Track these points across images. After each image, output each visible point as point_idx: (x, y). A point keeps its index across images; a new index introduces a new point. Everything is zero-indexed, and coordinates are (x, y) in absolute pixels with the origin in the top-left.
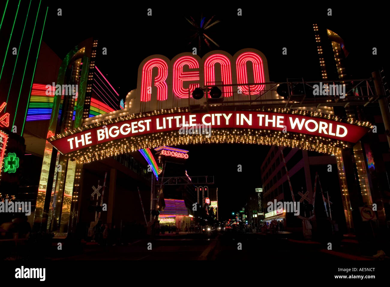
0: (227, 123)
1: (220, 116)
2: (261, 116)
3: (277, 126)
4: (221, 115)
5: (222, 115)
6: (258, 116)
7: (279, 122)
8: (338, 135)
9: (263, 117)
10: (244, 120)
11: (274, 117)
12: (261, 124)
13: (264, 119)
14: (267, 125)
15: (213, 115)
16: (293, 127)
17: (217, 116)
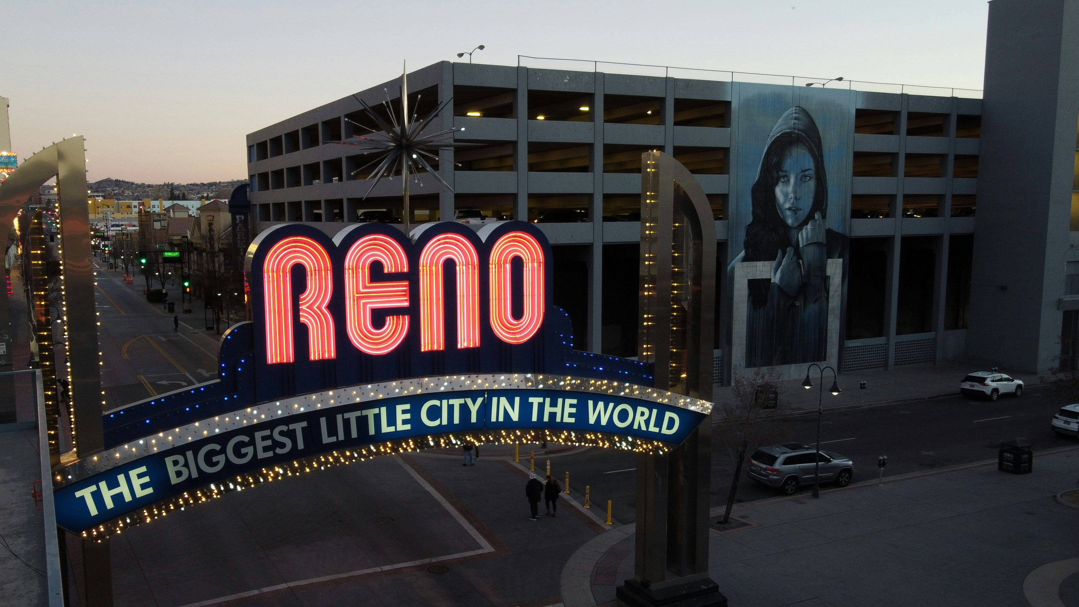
0: (474, 419)
1: (461, 405)
2: (535, 401)
3: (564, 421)
4: (463, 402)
5: (465, 401)
6: (530, 401)
7: (568, 410)
8: (665, 431)
9: (539, 404)
10: (505, 411)
11: (560, 401)
12: (534, 418)
13: (541, 406)
14: (546, 419)
15: (445, 402)
16: (592, 420)
17: (453, 405)
